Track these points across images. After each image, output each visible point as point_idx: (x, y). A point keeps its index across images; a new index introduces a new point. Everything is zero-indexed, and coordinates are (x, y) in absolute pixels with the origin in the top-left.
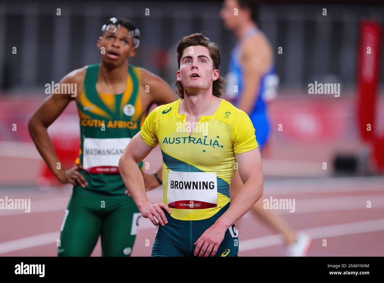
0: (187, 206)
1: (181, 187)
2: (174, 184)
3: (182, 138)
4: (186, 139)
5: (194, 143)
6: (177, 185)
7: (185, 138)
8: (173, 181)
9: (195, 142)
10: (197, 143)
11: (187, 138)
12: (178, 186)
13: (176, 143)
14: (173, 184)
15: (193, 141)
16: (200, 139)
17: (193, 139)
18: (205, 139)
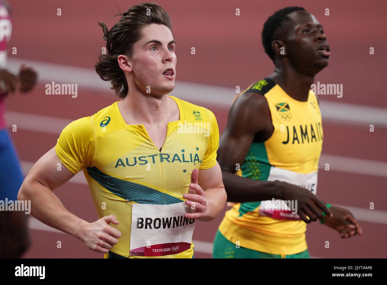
0: (164, 251)
1: (157, 225)
2: (144, 223)
3: (148, 156)
4: (155, 157)
5: (169, 161)
6: (150, 224)
7: (153, 156)
8: (142, 219)
9: (171, 159)
10: (173, 161)
11: (157, 155)
12: (152, 225)
13: (140, 164)
14: (142, 223)
15: (167, 159)
16: (176, 155)
17: (166, 156)
18: (183, 155)
